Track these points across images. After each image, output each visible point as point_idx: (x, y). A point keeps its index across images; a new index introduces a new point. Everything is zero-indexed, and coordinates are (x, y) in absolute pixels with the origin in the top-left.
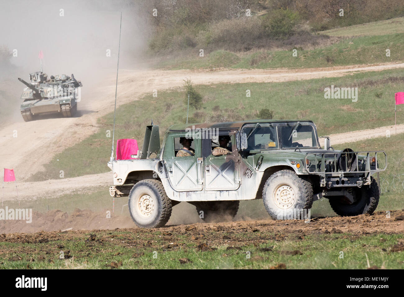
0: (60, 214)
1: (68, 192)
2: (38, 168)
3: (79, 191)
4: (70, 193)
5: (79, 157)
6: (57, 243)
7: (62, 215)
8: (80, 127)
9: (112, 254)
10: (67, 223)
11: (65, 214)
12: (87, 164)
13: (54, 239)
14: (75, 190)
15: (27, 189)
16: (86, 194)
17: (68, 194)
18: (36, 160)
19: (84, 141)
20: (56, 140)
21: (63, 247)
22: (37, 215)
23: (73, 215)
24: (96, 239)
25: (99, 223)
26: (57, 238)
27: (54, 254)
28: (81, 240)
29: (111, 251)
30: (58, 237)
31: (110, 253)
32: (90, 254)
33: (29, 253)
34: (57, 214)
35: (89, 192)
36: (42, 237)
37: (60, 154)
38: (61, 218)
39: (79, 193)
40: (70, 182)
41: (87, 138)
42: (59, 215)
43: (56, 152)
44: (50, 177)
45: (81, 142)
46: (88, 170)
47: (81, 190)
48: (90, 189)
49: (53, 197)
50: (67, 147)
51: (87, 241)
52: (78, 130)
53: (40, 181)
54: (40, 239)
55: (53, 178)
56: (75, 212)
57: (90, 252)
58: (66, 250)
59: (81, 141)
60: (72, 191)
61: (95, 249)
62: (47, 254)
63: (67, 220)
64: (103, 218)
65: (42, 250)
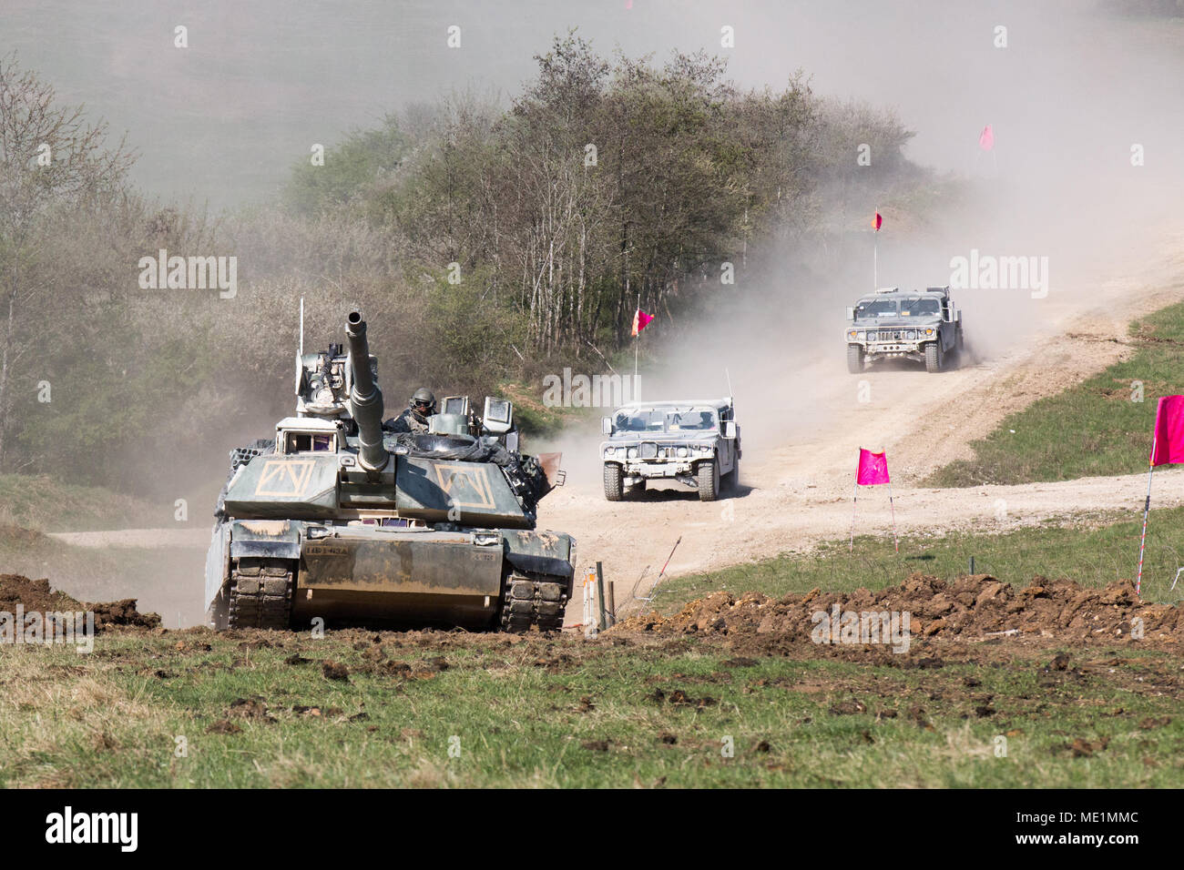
0: (995, 587)
1: (1033, 522)
2: (956, 450)
3: (1065, 520)
4: (1039, 524)
5: (1072, 426)
6: (964, 673)
7: (999, 592)
8: (1082, 343)
9: (1105, 710)
10: (1010, 613)
11: (1006, 588)
12: (1093, 448)
13: (959, 658)
14: (1052, 517)
15: (920, 506)
16: (1081, 529)
17: (1033, 527)
18: (952, 428)
19: (1089, 383)
20: (1012, 378)
21: (976, 682)
22: (931, 586)
23: (1026, 594)
24: (1070, 667)
25: (1096, 618)
26: (968, 657)
27: (950, 702)
28: (1029, 666)
29: (1103, 702)
30: (972, 654)
31: (1097, 708)
32: (1044, 706)
33: (888, 693)
34: (984, 586)
35: (1091, 525)
36: (930, 653)
37: (1020, 414)
38: (993, 598)
39: (1063, 525)
40: (1041, 494)
41: (1098, 374)
42: (990, 591)
43: (1008, 408)
44: (986, 478)
45: (1081, 384)
46: (1094, 463)
47: (1069, 516)
48: (1095, 516)
49: (990, 533)
50: (1040, 398)
51: (1045, 670)
52: (1075, 352)
53: (960, 486)
54: (924, 656)
55: (996, 479)
56: (1032, 585)
57: (1045, 703)
58: (984, 692)
59: (1082, 381)
60: (1046, 518)
61: (1061, 695)
62: (932, 699)
63: (1012, 605)
64: (1106, 605)
65: (921, 689)
